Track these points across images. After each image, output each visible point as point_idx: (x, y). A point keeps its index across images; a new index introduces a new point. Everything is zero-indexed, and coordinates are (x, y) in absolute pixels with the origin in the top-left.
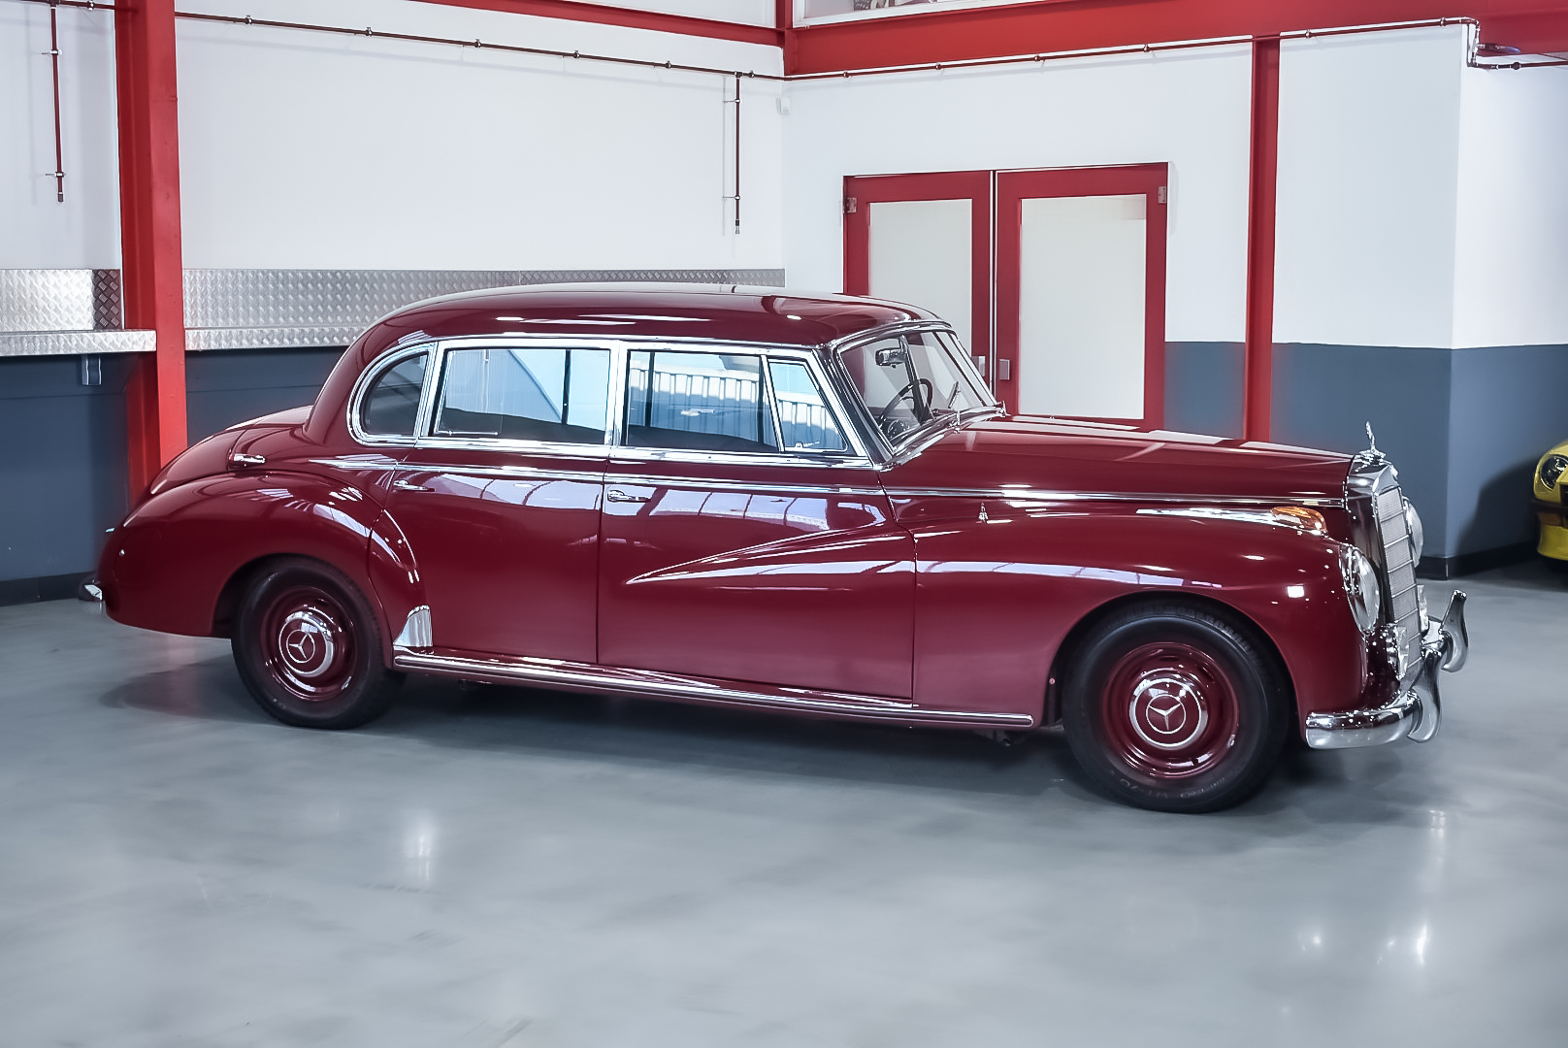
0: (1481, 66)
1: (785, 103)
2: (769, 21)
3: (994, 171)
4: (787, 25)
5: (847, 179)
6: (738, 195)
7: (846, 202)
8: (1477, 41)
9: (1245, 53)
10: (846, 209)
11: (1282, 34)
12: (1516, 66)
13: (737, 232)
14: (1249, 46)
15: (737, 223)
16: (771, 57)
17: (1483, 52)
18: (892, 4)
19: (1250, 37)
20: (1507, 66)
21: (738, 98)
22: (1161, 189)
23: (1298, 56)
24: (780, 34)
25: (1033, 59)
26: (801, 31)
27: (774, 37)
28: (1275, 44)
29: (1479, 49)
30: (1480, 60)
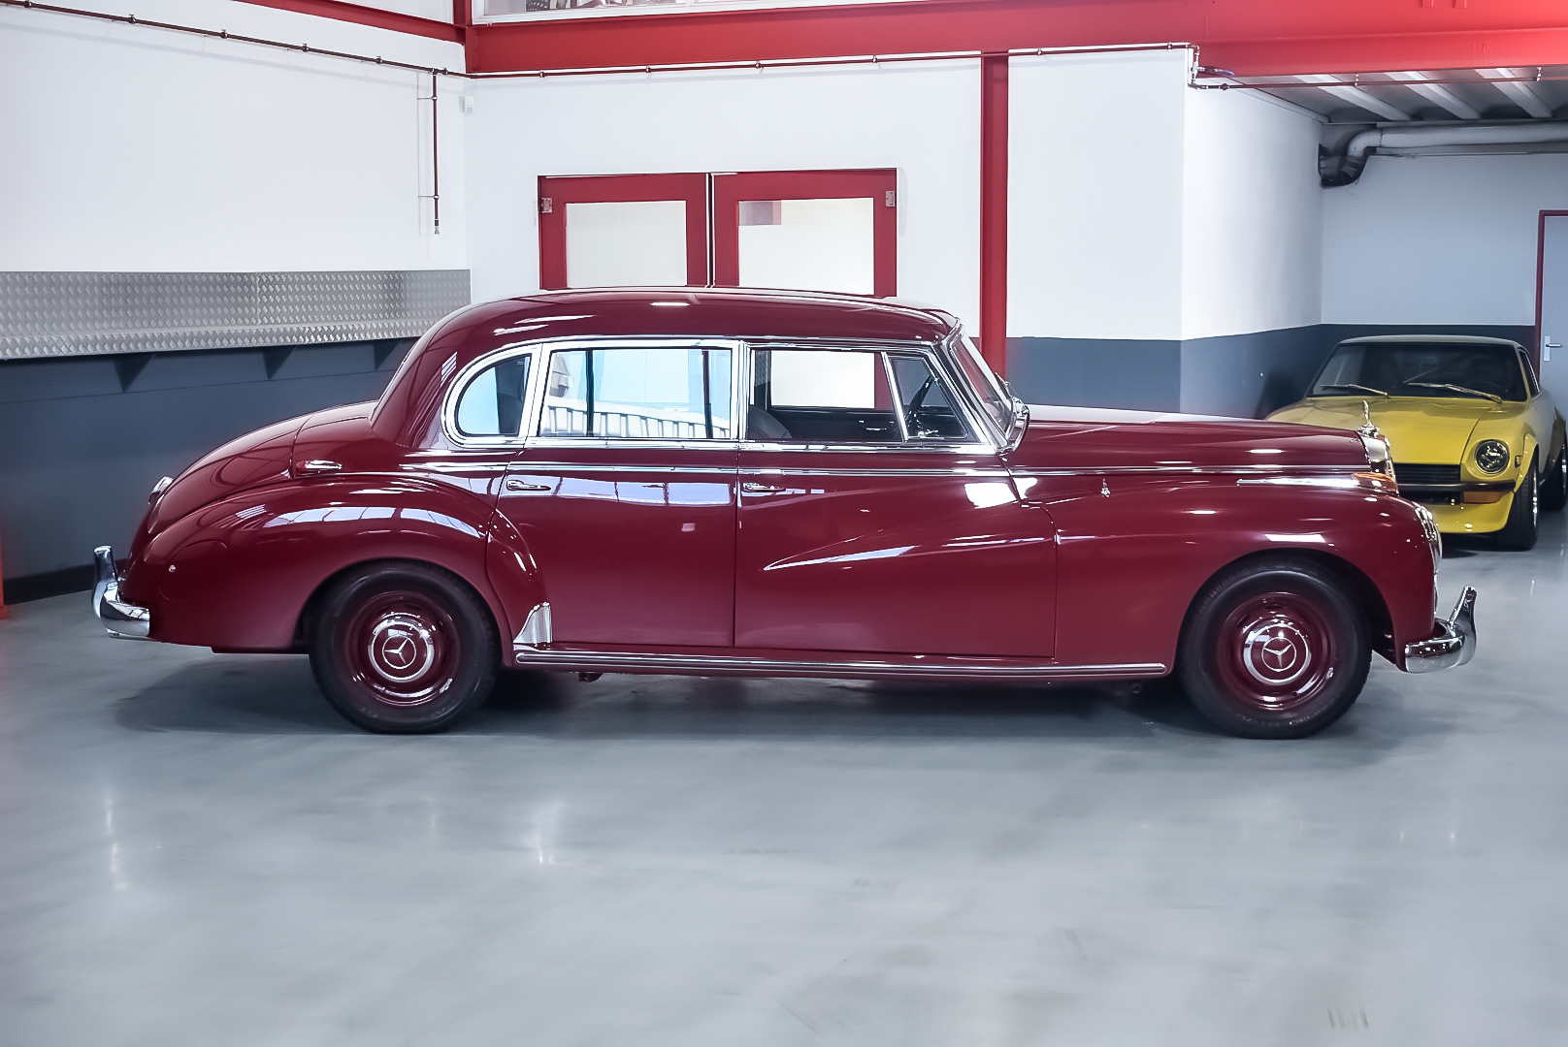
0: (1201, 87)
1: (469, 101)
2: (446, 16)
3: (709, 174)
4: (467, 22)
5: (541, 179)
6: (436, 194)
7: (540, 202)
8: (1197, 63)
9: (975, 67)
10: (541, 209)
11: (1011, 51)
12: (1224, 87)
13: (436, 232)
14: (978, 61)
15: (437, 223)
16: (453, 54)
17: (1201, 75)
18: (574, 5)
19: (979, 53)
20: (1217, 87)
21: (435, 95)
22: (888, 194)
23: (1026, 72)
24: (459, 29)
25: (754, 66)
26: (482, 29)
27: (453, 33)
28: (1004, 61)
29: (1199, 72)
30: (1198, 81)
